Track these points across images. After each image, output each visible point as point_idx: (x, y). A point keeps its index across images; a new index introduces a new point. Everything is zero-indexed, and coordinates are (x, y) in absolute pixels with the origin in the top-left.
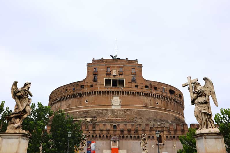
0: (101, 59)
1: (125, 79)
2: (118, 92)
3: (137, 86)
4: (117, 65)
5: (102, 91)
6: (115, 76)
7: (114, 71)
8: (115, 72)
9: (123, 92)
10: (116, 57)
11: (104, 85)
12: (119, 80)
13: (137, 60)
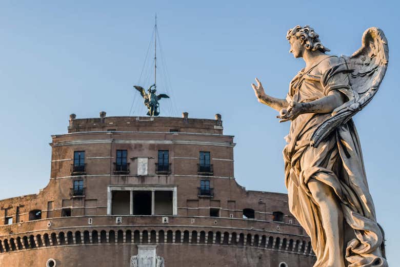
0: (99, 117)
1: (175, 189)
2: (153, 232)
3: (214, 213)
4: (152, 142)
5: (102, 229)
6: (142, 178)
7: (140, 160)
8: (142, 166)
9: (170, 232)
10: (154, 91)
11: (109, 211)
12: (156, 192)
13: (219, 116)
